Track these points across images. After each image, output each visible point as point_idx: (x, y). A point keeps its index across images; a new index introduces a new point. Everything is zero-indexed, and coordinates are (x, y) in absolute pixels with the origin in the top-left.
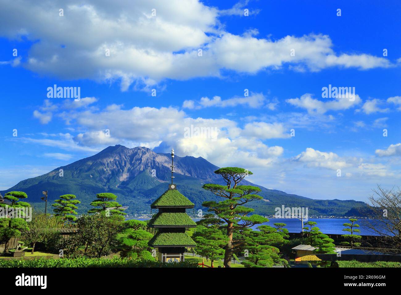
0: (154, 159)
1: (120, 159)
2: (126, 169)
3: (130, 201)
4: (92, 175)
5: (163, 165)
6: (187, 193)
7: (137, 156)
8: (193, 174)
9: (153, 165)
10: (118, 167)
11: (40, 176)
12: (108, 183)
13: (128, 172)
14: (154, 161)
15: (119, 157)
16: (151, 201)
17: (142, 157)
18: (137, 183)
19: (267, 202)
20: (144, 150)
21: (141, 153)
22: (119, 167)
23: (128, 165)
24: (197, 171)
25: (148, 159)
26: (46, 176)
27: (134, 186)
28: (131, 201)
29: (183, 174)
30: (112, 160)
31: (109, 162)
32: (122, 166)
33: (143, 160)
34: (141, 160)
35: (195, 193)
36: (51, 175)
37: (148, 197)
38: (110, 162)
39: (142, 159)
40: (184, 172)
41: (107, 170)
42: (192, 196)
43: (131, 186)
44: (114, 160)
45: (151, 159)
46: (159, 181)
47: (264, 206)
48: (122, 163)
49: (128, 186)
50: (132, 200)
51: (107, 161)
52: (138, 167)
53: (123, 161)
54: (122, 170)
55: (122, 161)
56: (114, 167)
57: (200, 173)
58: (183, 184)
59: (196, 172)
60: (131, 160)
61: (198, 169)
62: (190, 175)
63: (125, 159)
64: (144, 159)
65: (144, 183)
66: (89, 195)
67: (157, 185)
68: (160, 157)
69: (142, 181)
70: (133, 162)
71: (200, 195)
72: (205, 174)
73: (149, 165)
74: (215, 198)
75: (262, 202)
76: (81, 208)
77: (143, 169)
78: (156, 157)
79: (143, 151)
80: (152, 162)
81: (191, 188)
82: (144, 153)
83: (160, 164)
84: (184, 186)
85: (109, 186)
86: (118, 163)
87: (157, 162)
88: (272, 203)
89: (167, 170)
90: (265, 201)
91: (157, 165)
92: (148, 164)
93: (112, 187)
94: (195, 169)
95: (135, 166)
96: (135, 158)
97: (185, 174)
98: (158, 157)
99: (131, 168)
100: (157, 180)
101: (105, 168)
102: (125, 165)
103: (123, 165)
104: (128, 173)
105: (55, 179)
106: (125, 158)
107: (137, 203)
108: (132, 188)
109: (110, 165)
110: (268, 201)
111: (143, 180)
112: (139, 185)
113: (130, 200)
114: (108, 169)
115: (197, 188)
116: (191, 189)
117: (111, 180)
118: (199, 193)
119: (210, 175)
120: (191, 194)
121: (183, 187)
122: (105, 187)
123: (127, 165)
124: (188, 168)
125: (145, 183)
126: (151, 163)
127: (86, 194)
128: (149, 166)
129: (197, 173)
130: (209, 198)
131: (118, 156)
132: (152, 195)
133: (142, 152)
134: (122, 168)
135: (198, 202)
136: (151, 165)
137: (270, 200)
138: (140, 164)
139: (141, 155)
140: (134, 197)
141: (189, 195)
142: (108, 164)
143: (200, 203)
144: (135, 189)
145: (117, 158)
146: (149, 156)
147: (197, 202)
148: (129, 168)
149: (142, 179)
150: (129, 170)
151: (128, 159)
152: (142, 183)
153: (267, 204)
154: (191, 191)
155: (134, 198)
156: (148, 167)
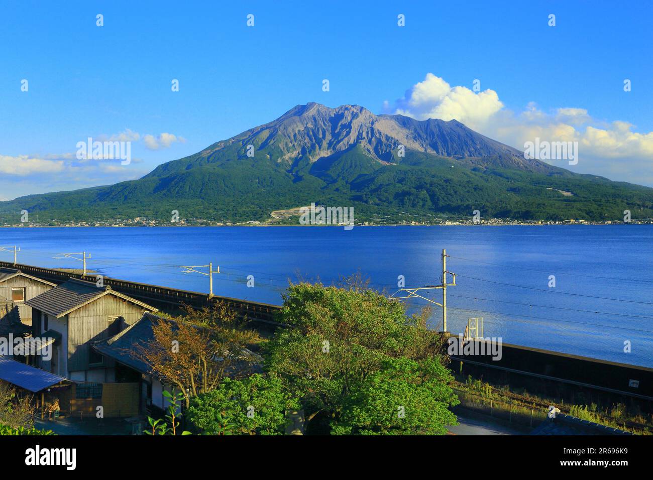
0: (372, 125)
1: (316, 126)
2: (325, 144)
3: (330, 196)
4: (268, 154)
5: (387, 136)
6: (425, 183)
7: (343, 122)
8: (440, 149)
9: (370, 135)
10: (311, 140)
11: (188, 157)
12: (295, 168)
13: (328, 149)
14: (372, 129)
15: (314, 123)
16: (364, 196)
17: (351, 122)
18: (343, 167)
19: (567, 197)
20: (355, 111)
21: (350, 115)
22: (314, 141)
23: (329, 137)
24: (448, 145)
25: (361, 125)
26: (197, 158)
27: (337, 172)
28: (332, 198)
29: (422, 150)
30: (302, 129)
31: (297, 132)
32: (319, 137)
33: (354, 127)
34: (351, 128)
35: (439, 183)
36: (205, 155)
37: (360, 190)
38: (299, 131)
39: (352, 125)
40: (424, 146)
41: (294, 145)
42: (434, 188)
43: (332, 172)
44: (305, 128)
45: (367, 125)
46: (380, 164)
47: (557, 204)
48: (318, 133)
49: (329, 172)
50: (334, 196)
51: (293, 130)
52: (346, 139)
53: (320, 131)
54: (319, 145)
55: (318, 129)
56: (306, 141)
57: (452, 147)
58: (420, 168)
59: (445, 146)
60: (334, 128)
61: (449, 141)
62: (435, 152)
63: (324, 127)
64: (355, 125)
65: (354, 166)
66: (264, 187)
67: (376, 169)
68: (384, 121)
69: (352, 163)
70: (336, 132)
71: (447, 186)
72: (462, 148)
73: (364, 135)
74: (473, 190)
75: (559, 197)
76: (250, 209)
77: (354, 142)
78: (375, 121)
79: (353, 112)
80: (369, 130)
81: (433, 173)
82: (355, 116)
83: (382, 134)
84: (421, 171)
85: (297, 172)
86: (311, 133)
87: (378, 130)
88: (575, 198)
89: (394, 144)
90: (564, 195)
91: (377, 135)
92: (362, 135)
93: (303, 174)
94: (445, 142)
95: (340, 139)
96: (340, 124)
97: (426, 150)
98: (380, 122)
99: (333, 142)
100: (376, 161)
101: (291, 142)
102: (324, 137)
103: (321, 136)
104: (330, 150)
105: (212, 162)
106: (323, 125)
107: (340, 200)
108: (334, 176)
109: (299, 137)
110: (569, 194)
111: (354, 162)
112: (346, 170)
113: (330, 194)
114: (296, 144)
115: (443, 174)
116: (433, 176)
117: (301, 162)
118: (445, 183)
119: (470, 152)
120: (431, 185)
121: (420, 173)
122: (291, 174)
123: (327, 137)
124: (432, 139)
125: (356, 166)
126: (367, 133)
127: (259, 185)
128: (364, 138)
129: (448, 147)
130: (462, 192)
131: (312, 122)
132: (366, 186)
133: (352, 114)
134: (319, 143)
135: (443, 198)
136: (367, 136)
137: (572, 193)
138: (348, 133)
139: (349, 119)
140: (337, 190)
141: (428, 185)
142: (295, 136)
143: (446, 199)
144: (339, 176)
145: (310, 126)
146: (363, 121)
147: (440, 198)
148: (330, 140)
149: (351, 160)
150: (330, 144)
151: (329, 126)
152: (351, 167)
153: (568, 200)
154: (432, 179)
155: (337, 192)
156: (362, 139)
